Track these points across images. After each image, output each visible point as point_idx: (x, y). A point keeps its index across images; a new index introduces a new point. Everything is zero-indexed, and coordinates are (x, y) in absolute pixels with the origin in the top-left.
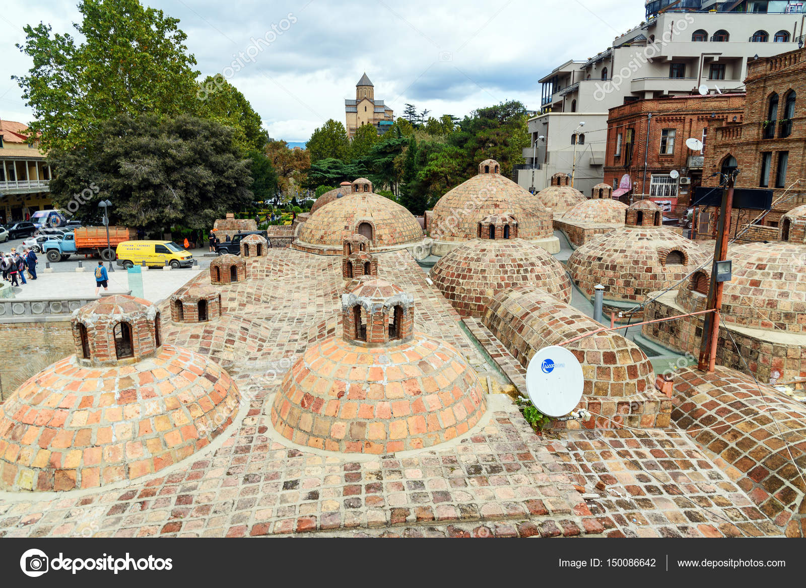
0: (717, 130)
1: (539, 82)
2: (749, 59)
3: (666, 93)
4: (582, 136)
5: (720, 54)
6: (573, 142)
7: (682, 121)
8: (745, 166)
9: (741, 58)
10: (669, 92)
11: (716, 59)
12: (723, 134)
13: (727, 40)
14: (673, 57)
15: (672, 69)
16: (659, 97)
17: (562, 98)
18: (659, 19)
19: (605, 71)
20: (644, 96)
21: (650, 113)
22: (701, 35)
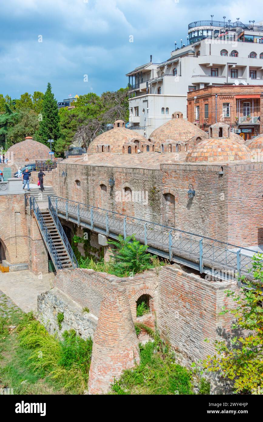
1: (127, 75)
2: (250, 67)
3: (211, 84)
4: (167, 109)
5: (236, 64)
6: (163, 112)
7: (233, 99)
9: (246, 67)
10: (213, 84)
11: (234, 66)
13: (237, 56)
14: (213, 64)
15: (212, 71)
16: (207, 87)
17: (149, 86)
18: (202, 42)
19: (174, 71)
20: (199, 86)
21: (216, 94)
22: (224, 52)
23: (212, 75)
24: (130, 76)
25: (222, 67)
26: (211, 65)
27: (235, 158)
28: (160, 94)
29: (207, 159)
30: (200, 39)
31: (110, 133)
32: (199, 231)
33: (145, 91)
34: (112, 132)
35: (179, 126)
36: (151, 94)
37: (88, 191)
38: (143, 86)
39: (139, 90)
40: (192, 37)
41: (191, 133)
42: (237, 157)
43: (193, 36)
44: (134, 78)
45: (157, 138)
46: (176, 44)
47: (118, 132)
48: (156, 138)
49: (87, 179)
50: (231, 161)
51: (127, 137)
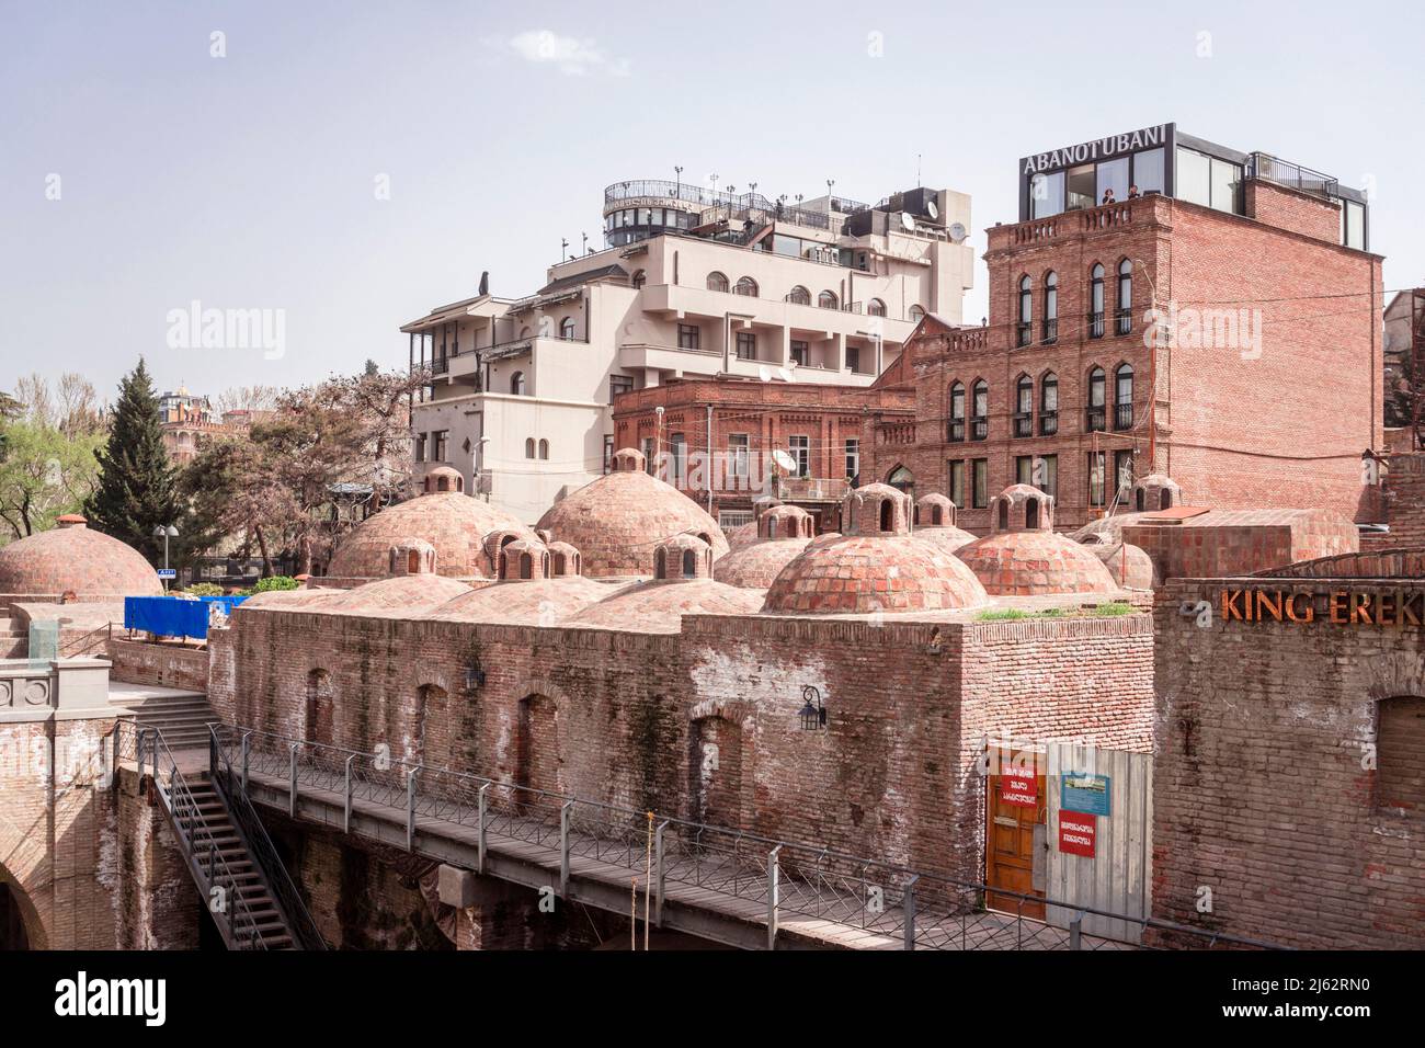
0: (876, 428)
1: (403, 330)
2: (793, 332)
3: (679, 375)
4: (543, 444)
5: (752, 317)
6: (531, 454)
7: (758, 421)
8: (928, 481)
9: (781, 328)
10: (685, 373)
11: (747, 324)
12: (885, 435)
13: (756, 294)
14: (686, 313)
15: (681, 334)
16: (667, 382)
17: (484, 367)
18: (652, 243)
19: (565, 325)
20: (644, 378)
21: (710, 405)
22: (719, 281)
23: (681, 345)
24: (415, 330)
25: (710, 323)
26: (681, 315)
27: (943, 599)
28: (518, 394)
29: (856, 601)
30: (646, 235)
31: (414, 509)
32: (842, 850)
33: (473, 382)
34: (420, 508)
35: (638, 498)
36: (488, 390)
37: (367, 708)
38: (462, 366)
39: (446, 380)
40: (618, 226)
41: (676, 519)
42: (951, 599)
43: (619, 224)
44: (428, 340)
45: (567, 531)
46: (564, 245)
47: (443, 505)
48: (564, 532)
49: (365, 667)
50: (931, 609)
51: (476, 524)
